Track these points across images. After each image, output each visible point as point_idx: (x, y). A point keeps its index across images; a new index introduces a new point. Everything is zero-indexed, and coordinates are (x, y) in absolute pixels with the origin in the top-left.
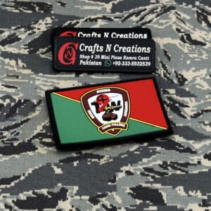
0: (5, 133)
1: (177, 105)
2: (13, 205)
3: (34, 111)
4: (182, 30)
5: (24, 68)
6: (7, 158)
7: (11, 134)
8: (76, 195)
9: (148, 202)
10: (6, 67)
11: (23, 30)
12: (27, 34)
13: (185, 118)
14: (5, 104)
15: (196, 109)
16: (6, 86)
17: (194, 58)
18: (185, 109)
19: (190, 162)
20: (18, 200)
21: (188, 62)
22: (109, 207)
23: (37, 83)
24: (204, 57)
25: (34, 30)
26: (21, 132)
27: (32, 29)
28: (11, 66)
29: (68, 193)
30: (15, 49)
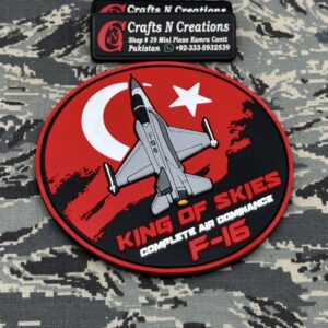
0: (9, 169)
4: (259, 18)
12: (35, 30)
27: (43, 22)
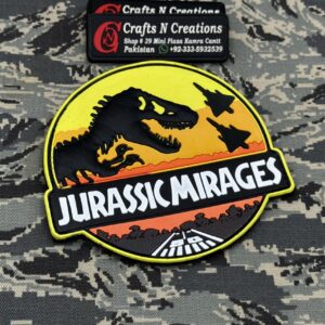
11: (25, 20)
24: (281, 57)
30: (15, 48)
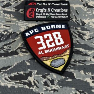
1: (81, 34)
2: (8, 78)
3: (18, 37)
5: (13, 18)
6: (5, 58)
7: (8, 47)
8: (36, 74)
9: (68, 77)
10: (5, 17)
13: (85, 40)
14: (5, 34)
15: (89, 36)
16: (5, 26)
17: (89, 14)
18: (85, 36)
19: (87, 60)
20: (10, 76)
21: (86, 15)
22: (51, 80)
23: (19, 24)
25: (18, 1)
26: (12, 46)
28: (7, 17)
29: (32, 74)
